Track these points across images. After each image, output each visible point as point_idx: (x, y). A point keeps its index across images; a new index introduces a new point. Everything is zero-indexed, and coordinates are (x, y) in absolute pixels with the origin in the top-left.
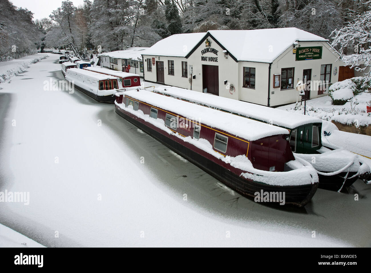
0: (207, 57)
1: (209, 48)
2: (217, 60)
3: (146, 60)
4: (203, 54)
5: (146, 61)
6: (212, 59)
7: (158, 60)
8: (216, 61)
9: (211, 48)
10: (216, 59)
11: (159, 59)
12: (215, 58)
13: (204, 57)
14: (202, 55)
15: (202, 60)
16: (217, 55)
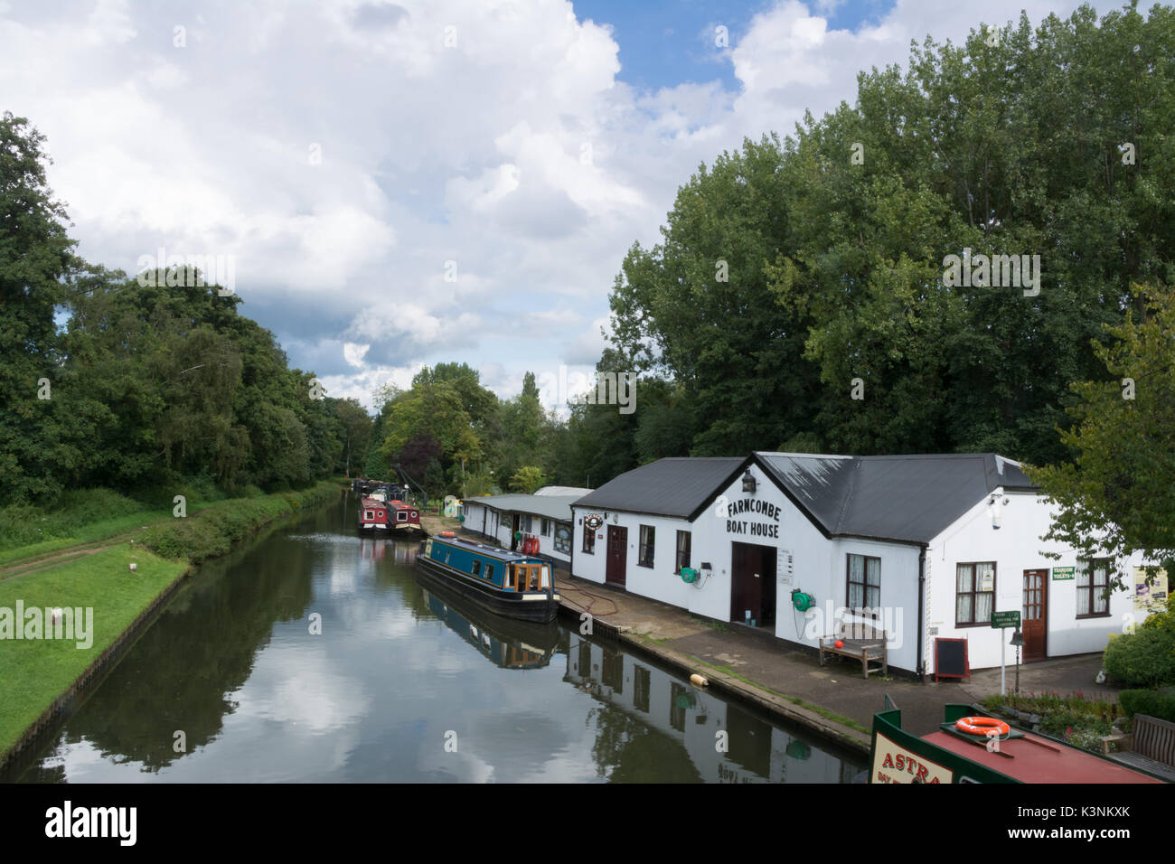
0: (745, 523)
1: (753, 500)
2: (776, 532)
3: (581, 521)
4: (732, 513)
5: (580, 523)
6: (758, 529)
7: (613, 524)
8: (774, 535)
9: (759, 502)
10: (773, 530)
11: (616, 522)
12: (771, 526)
13: (734, 522)
14: (730, 516)
15: (729, 531)
16: (778, 520)
